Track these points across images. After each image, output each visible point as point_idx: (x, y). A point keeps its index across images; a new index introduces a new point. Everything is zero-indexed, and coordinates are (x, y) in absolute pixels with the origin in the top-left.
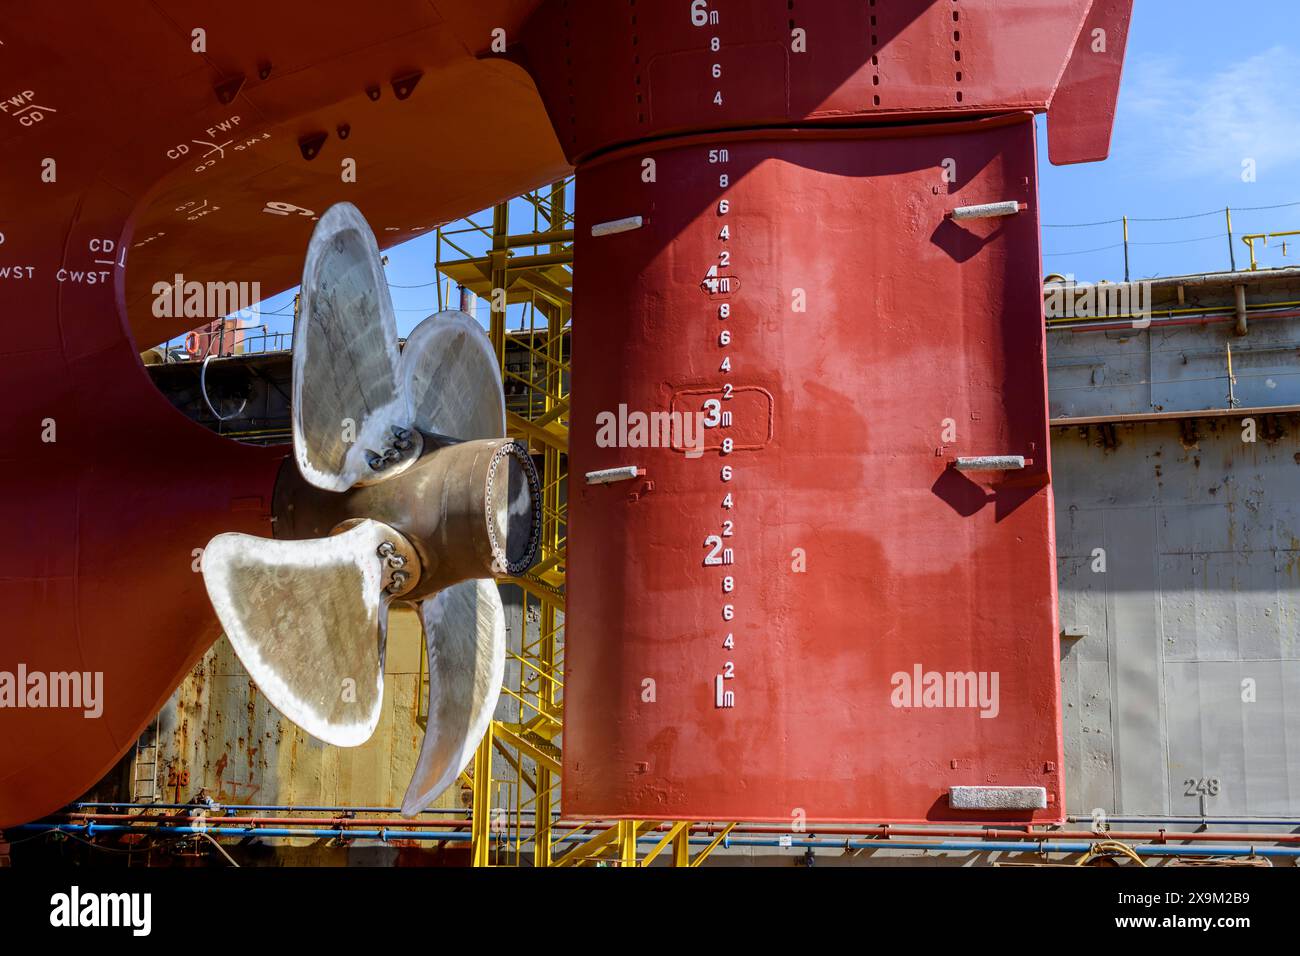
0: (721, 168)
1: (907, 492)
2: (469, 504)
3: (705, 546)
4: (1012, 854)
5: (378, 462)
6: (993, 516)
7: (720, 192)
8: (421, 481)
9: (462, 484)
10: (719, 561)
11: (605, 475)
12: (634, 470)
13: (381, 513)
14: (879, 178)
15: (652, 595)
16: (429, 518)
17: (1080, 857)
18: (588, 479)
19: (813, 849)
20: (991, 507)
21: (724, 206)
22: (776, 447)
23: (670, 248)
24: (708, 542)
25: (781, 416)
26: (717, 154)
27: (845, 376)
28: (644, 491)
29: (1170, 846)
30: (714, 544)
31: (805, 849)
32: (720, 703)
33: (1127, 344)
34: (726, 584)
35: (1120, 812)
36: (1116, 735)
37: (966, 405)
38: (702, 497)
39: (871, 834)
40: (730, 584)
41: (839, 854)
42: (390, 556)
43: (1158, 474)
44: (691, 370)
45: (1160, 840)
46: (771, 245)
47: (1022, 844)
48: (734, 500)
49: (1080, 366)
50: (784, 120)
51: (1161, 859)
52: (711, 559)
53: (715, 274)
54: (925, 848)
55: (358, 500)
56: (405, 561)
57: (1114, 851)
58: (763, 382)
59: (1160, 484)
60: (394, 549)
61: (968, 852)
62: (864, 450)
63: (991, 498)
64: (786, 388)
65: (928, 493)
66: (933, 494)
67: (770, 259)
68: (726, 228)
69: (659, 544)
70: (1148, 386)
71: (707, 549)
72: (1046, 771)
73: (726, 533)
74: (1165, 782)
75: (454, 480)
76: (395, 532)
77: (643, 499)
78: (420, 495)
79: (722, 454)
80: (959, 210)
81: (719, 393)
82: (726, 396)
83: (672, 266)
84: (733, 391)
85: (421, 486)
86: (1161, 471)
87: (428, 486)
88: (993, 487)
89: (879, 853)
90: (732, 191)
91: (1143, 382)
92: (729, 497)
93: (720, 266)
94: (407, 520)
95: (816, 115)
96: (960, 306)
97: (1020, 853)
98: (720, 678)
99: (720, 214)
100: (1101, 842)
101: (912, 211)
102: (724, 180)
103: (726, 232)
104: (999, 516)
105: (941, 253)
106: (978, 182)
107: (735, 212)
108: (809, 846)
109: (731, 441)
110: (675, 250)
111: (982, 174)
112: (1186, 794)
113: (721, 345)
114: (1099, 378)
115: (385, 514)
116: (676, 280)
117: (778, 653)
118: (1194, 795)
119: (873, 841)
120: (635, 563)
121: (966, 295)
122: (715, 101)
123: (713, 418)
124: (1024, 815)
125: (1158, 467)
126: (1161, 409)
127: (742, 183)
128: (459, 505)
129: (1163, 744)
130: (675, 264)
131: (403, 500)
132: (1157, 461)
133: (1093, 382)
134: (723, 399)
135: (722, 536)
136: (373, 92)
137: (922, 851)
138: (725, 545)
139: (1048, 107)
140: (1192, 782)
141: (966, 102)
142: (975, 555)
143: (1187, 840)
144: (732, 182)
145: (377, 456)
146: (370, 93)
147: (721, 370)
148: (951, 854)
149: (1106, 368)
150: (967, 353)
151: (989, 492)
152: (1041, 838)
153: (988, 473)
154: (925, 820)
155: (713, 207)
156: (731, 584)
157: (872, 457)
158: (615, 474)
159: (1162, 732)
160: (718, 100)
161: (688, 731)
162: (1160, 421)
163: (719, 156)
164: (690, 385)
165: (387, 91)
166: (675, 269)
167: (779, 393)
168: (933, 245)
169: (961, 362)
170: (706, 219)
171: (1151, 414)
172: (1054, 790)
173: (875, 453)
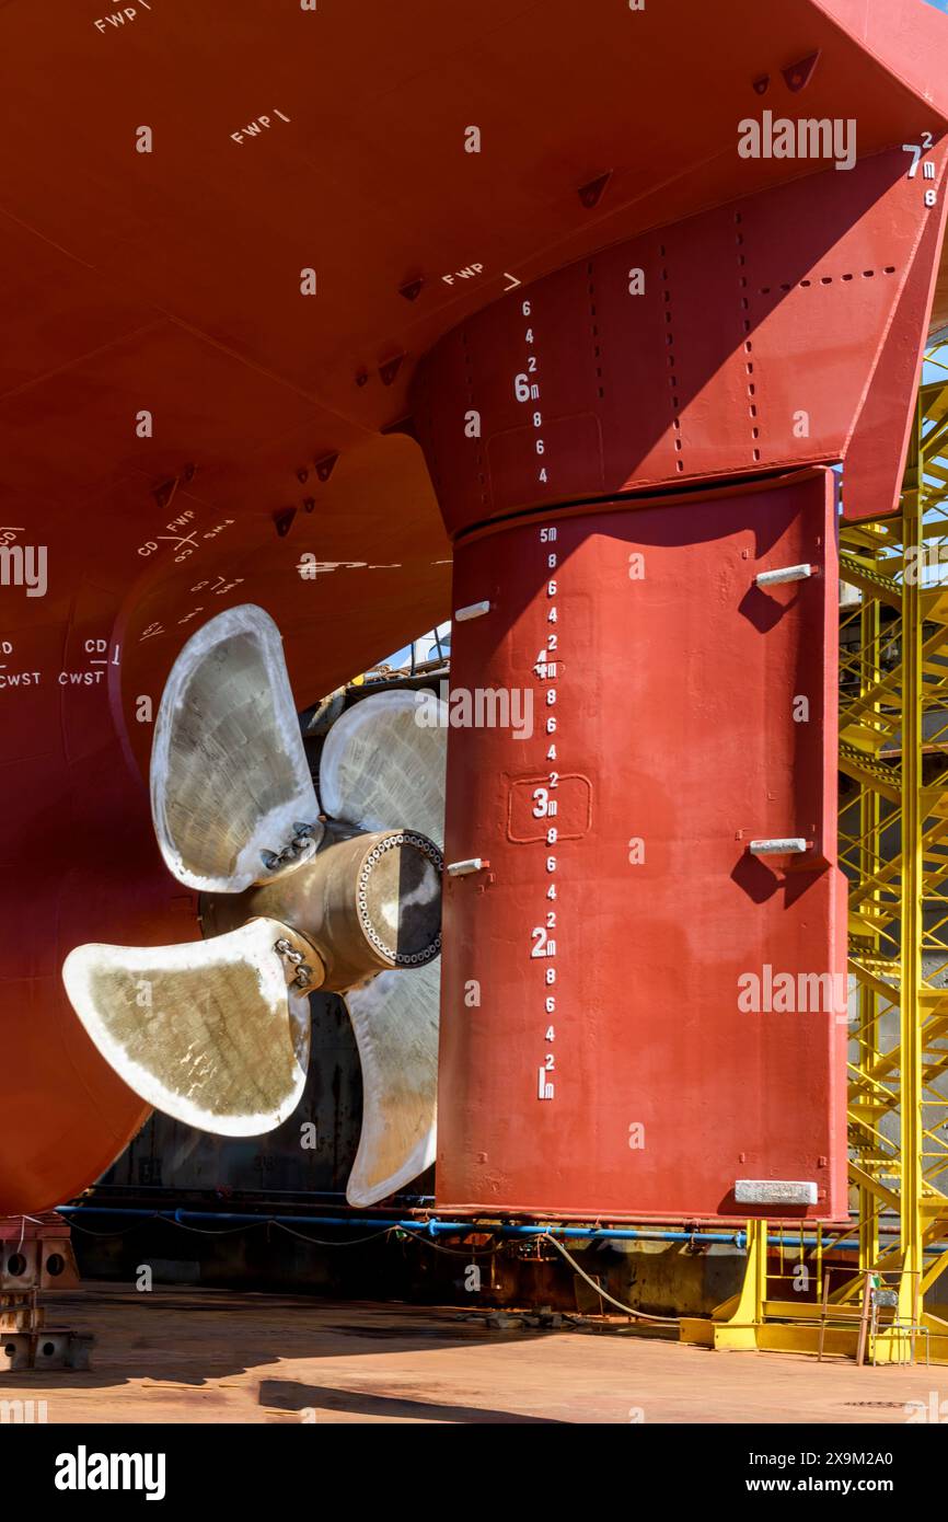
0: (550, 547)
1: (709, 879)
2: (344, 901)
3: (533, 938)
5: (276, 861)
6: (783, 902)
7: (550, 573)
8: (308, 878)
9: (340, 881)
10: (543, 953)
12: (478, 863)
13: (275, 911)
14: (695, 546)
16: (316, 915)
18: (451, 871)
20: (781, 892)
21: (552, 588)
22: (594, 836)
23: (510, 635)
24: (535, 935)
25: (598, 803)
26: (547, 533)
27: (657, 762)
28: (486, 883)
30: (540, 935)
32: (541, 1096)
34: (549, 976)
37: (764, 786)
38: (531, 889)
40: (551, 976)
42: (288, 952)
44: (524, 760)
46: (592, 626)
48: (557, 891)
50: (600, 494)
52: (537, 952)
53: (544, 660)
55: (257, 900)
56: (303, 957)
58: (583, 769)
60: (290, 945)
62: (673, 837)
63: (782, 884)
64: (604, 774)
65: (727, 878)
66: (731, 880)
67: (591, 640)
68: (554, 610)
71: (534, 940)
72: (820, 1167)
73: (550, 924)
75: (334, 877)
76: (290, 930)
77: (488, 891)
78: (307, 892)
79: (548, 845)
80: (761, 576)
81: (545, 783)
82: (552, 785)
83: (510, 653)
84: (558, 780)
85: (308, 883)
87: (314, 884)
88: (784, 871)
90: (559, 573)
92: (553, 888)
93: (549, 651)
94: (297, 917)
95: (628, 487)
96: (763, 679)
98: (542, 1070)
99: (549, 596)
101: (723, 580)
102: (552, 560)
103: (553, 615)
104: (788, 903)
105: (747, 624)
106: (783, 544)
107: (561, 594)
109: (555, 831)
110: (513, 638)
111: (786, 534)
113: (548, 733)
115: (278, 911)
116: (514, 666)
117: (591, 1046)
121: (768, 668)
122: (541, 479)
123: (541, 808)
124: (798, 1210)
127: (567, 564)
128: (338, 902)
130: (514, 651)
131: (293, 898)
134: (551, 788)
135: (547, 928)
138: (549, 937)
139: (842, 457)
141: (763, 460)
142: (767, 943)
144: (560, 561)
145: (275, 855)
147: (548, 758)
150: (766, 729)
151: (781, 876)
153: (778, 857)
154: (716, 1215)
155: (544, 590)
156: (553, 976)
157: (680, 843)
158: (467, 866)
160: (543, 477)
161: (517, 1122)
163: (550, 535)
164: (522, 775)
166: (514, 656)
167: (597, 780)
168: (740, 615)
169: (761, 739)
170: (538, 602)
172: (824, 1185)
173: (683, 838)
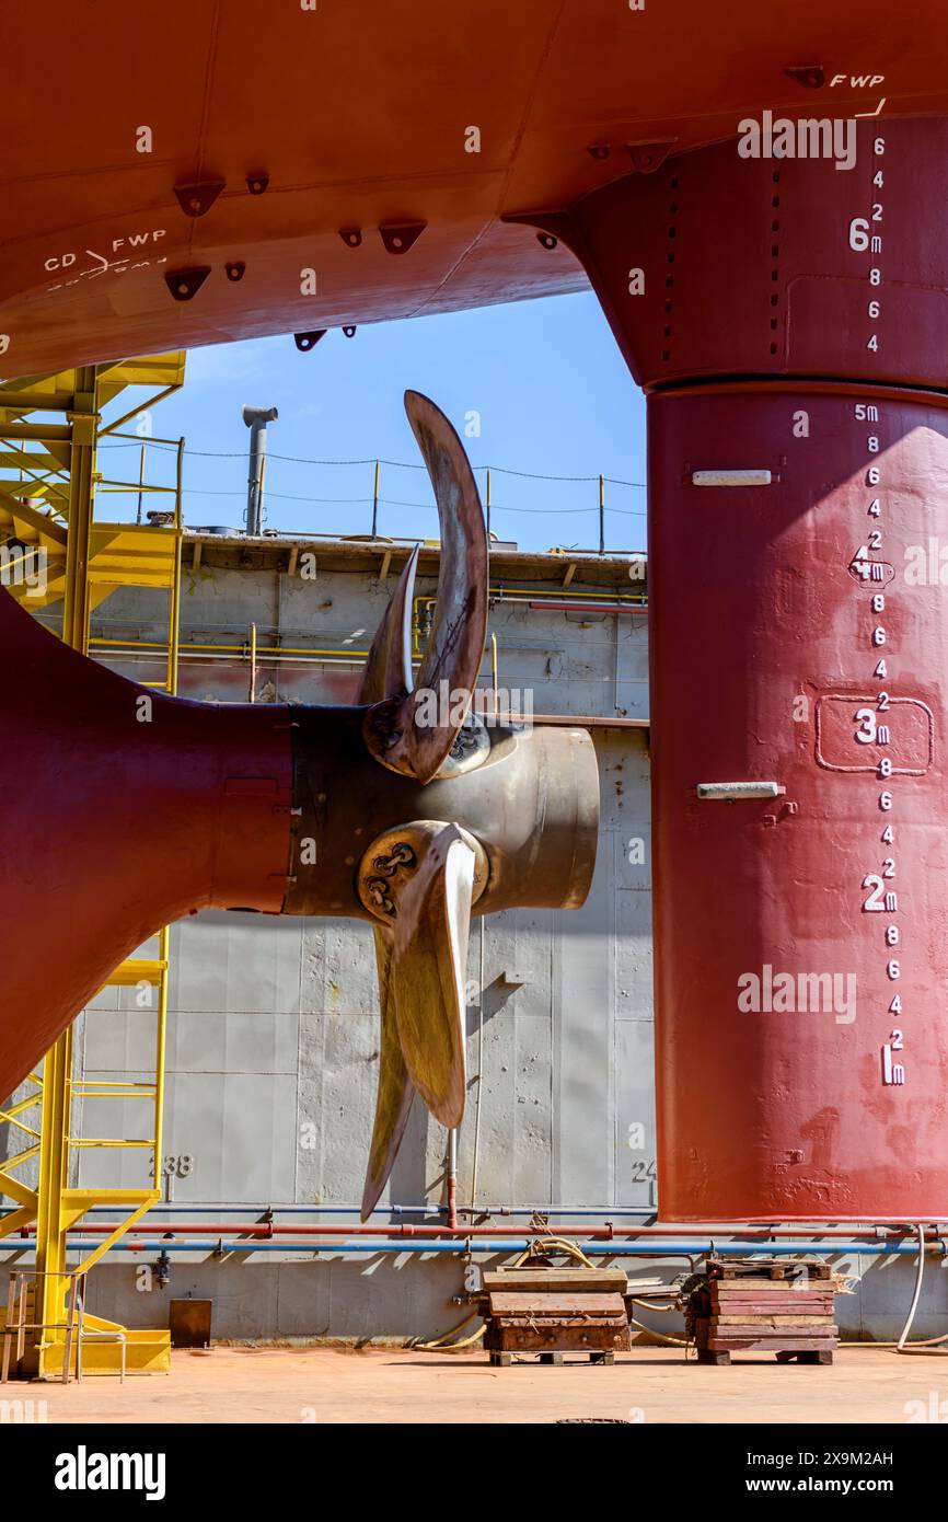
0: (869, 428)
2: (577, 813)
3: (864, 887)
4: (426, 1256)
7: (869, 457)
10: (882, 906)
11: (731, 790)
12: (774, 787)
13: (463, 816)
15: (801, 944)
16: (520, 829)
17: (508, 1257)
18: (704, 792)
19: (169, 1254)
21: (874, 475)
22: (939, 774)
23: (809, 516)
24: (867, 883)
25: (942, 737)
26: (865, 411)
28: (784, 813)
29: (617, 1243)
30: (875, 885)
31: (158, 1254)
32: (889, 1079)
33: (588, 630)
34: (891, 935)
35: (558, 1202)
36: (557, 1106)
38: (858, 828)
39: (245, 1233)
40: (894, 935)
41: (201, 1260)
43: (619, 792)
44: (839, 672)
45: (607, 1236)
47: (438, 1242)
48: (896, 834)
49: (534, 651)
51: (603, 1258)
52: (872, 904)
53: (866, 557)
54: (316, 1250)
57: (556, 1249)
58: (922, 694)
59: (620, 805)
61: (371, 1254)
68: (877, 502)
69: (807, 881)
70: (612, 685)
71: (867, 891)
73: (888, 873)
74: (611, 1166)
76: (476, 842)
77: (783, 823)
78: (510, 796)
79: (881, 777)
81: (874, 702)
82: (882, 707)
83: (812, 540)
84: (889, 702)
85: (511, 785)
86: (621, 789)
87: (519, 784)
89: (255, 1258)
90: (883, 458)
91: (606, 679)
92: (890, 829)
93: (871, 548)
94: (490, 827)
97: (435, 1254)
98: (887, 1049)
99: (870, 484)
100: (542, 1239)
102: (874, 443)
103: (877, 507)
107: (887, 485)
108: (164, 1249)
109: (890, 762)
110: (815, 520)
112: (635, 1180)
113: (876, 645)
114: (555, 667)
115: (468, 818)
116: (817, 557)
118: (643, 1181)
119: (250, 1241)
120: (775, 902)
123: (868, 732)
125: (618, 783)
126: (625, 713)
128: (561, 813)
129: (610, 1118)
130: (816, 537)
131: (490, 801)
132: (618, 776)
133: (548, 671)
134: (879, 710)
135: (884, 877)
136: (350, 234)
137: (312, 1253)
138: (887, 888)
140: (642, 1166)
143: (633, 1236)
144: (883, 447)
146: (345, 235)
147: (876, 675)
148: (349, 1256)
149: (564, 657)
152: (462, 1235)
155: (862, 475)
156: (896, 935)
158: (747, 789)
159: (611, 1104)
160: (873, 345)
161: (852, 1112)
162: (624, 729)
163: (867, 413)
164: (838, 690)
165: (372, 239)
166: (816, 544)
167: (939, 709)
170: (854, 486)
171: (614, 720)
